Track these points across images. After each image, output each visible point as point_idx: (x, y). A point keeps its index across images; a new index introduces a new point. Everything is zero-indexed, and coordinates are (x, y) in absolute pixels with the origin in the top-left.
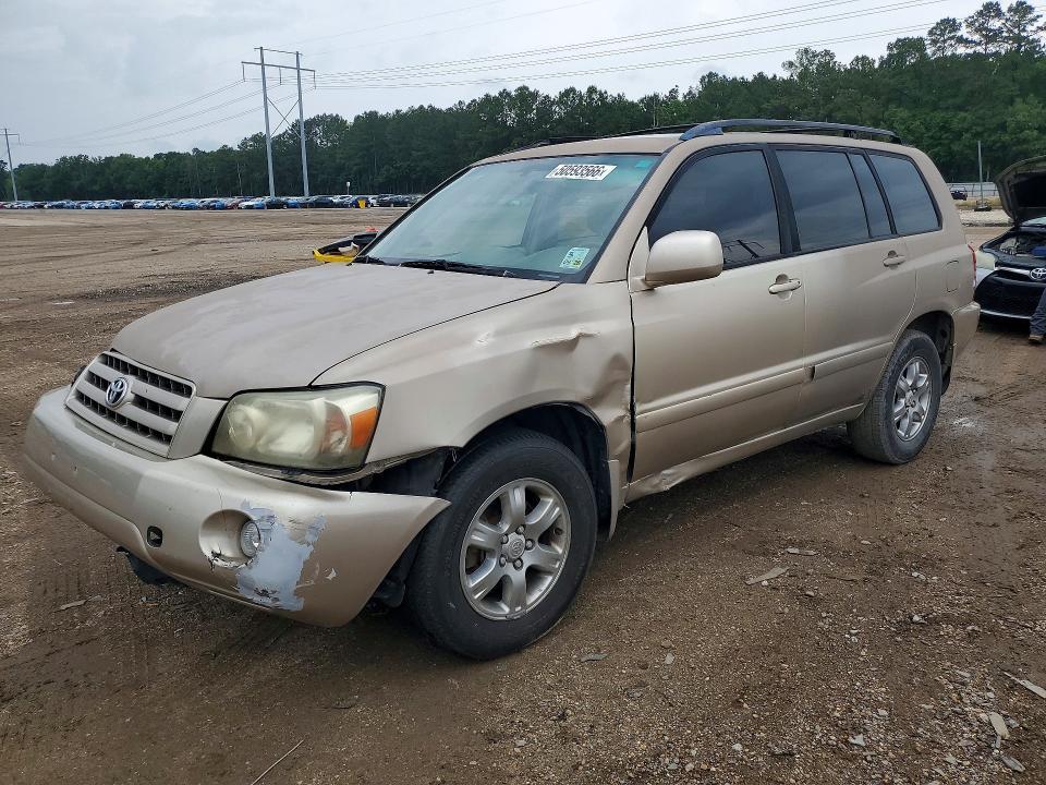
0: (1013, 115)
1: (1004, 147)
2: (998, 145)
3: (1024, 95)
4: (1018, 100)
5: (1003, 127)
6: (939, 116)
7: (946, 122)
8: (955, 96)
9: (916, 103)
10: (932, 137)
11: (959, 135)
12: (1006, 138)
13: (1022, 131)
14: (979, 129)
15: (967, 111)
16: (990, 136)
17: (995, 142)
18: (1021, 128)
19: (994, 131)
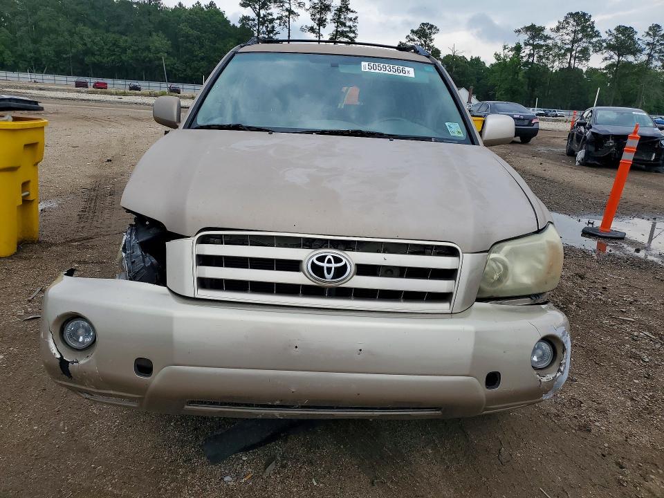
0: (153, 42)
1: (150, 61)
2: (147, 59)
3: (157, 31)
4: (154, 33)
5: (148, 49)
6: (111, 37)
7: (116, 41)
8: (118, 25)
9: (94, 25)
10: (108, 49)
11: (124, 50)
12: (151, 55)
13: (159, 53)
14: (136, 48)
15: (127, 36)
16: (142, 53)
17: (145, 58)
18: (158, 51)
19: (144, 50)
